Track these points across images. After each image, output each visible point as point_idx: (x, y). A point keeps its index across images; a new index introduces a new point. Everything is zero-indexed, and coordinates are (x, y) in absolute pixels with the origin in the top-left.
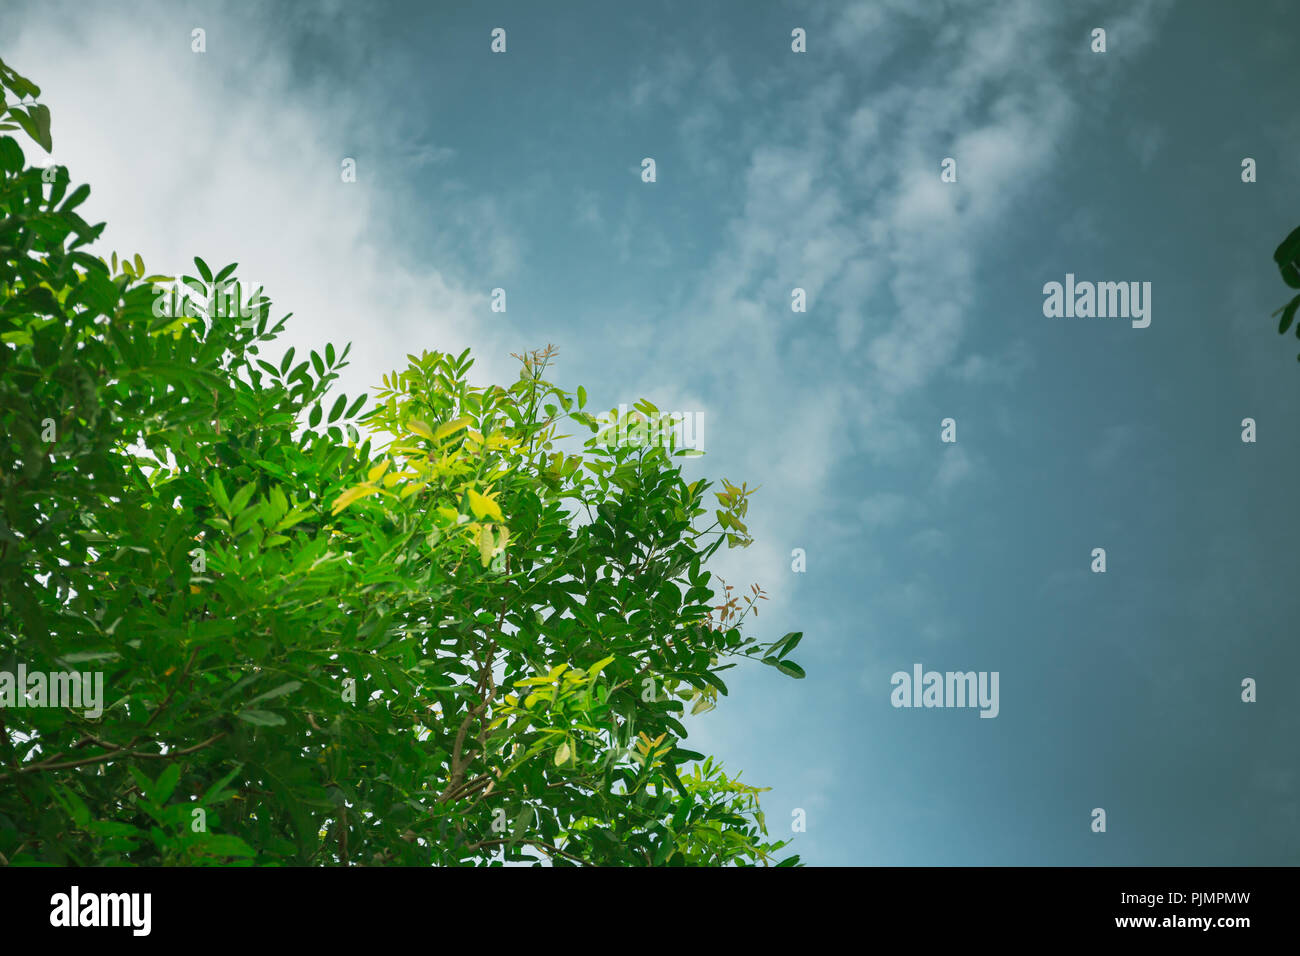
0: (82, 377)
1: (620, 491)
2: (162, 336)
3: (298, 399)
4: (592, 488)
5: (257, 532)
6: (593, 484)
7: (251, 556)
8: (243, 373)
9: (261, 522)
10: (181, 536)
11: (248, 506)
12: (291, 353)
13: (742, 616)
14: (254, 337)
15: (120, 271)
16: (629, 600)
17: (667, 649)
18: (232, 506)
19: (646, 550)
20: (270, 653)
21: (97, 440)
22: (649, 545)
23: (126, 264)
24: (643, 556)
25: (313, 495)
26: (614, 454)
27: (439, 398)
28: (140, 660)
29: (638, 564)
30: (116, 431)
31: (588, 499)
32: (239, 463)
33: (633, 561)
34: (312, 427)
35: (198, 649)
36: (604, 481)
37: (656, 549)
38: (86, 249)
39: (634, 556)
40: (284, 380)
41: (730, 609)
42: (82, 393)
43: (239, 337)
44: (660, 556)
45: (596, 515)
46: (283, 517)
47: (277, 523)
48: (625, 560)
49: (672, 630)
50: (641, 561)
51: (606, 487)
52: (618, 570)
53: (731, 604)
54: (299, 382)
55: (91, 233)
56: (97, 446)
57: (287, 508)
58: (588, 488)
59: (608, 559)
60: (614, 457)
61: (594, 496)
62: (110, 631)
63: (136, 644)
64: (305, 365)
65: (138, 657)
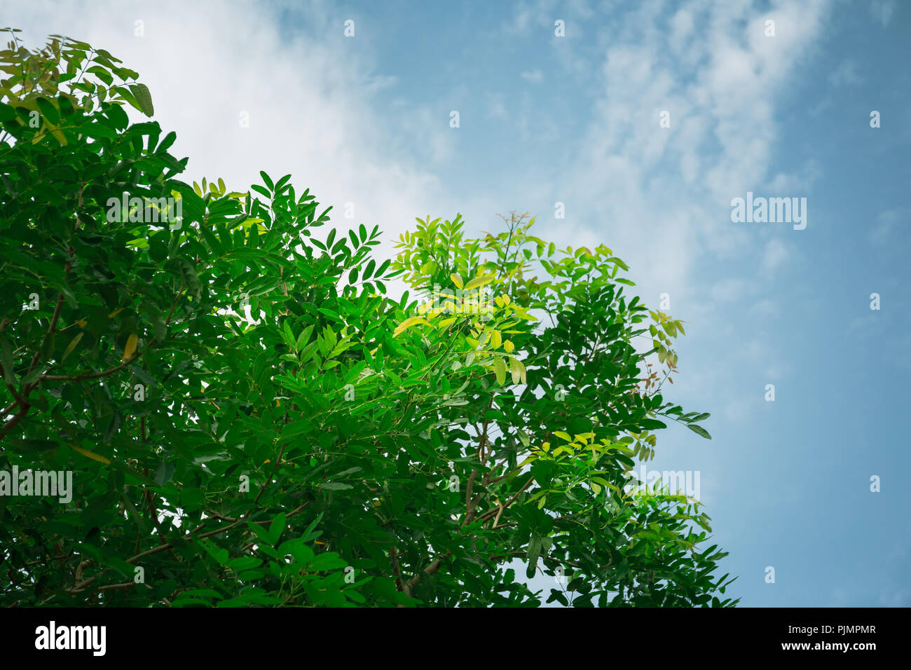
0: (185, 267)
1: (574, 304)
2: (237, 231)
3: (341, 264)
4: (553, 301)
5: (317, 359)
6: (554, 298)
7: (313, 378)
8: (299, 249)
9: (319, 352)
10: (266, 366)
11: (309, 343)
12: (333, 233)
13: (660, 384)
14: (307, 224)
15: (208, 191)
16: (582, 379)
17: (610, 410)
18: (297, 343)
19: (592, 344)
20: (335, 444)
21: (200, 308)
22: (595, 340)
23: (212, 185)
24: (590, 349)
25: (357, 330)
26: (571, 276)
27: (439, 249)
28: (246, 457)
29: (587, 355)
30: (213, 301)
31: (550, 310)
32: (303, 313)
33: (583, 352)
34: (351, 284)
35: (285, 445)
36: (561, 296)
37: (599, 343)
38: (177, 177)
39: (584, 349)
40: (329, 252)
41: (652, 380)
42: (187, 277)
43: (295, 225)
44: (604, 348)
45: (556, 322)
46: (334, 347)
47: (330, 352)
48: (577, 352)
49: (612, 398)
50: (589, 352)
51: (563, 300)
52: (573, 359)
53: (653, 376)
54: (341, 252)
55: (180, 166)
56: (200, 313)
57: (336, 341)
58: (550, 301)
59: (565, 351)
60: (571, 278)
61: (555, 307)
62: (222, 439)
63: (241, 447)
64: (344, 240)
65: (244, 456)
